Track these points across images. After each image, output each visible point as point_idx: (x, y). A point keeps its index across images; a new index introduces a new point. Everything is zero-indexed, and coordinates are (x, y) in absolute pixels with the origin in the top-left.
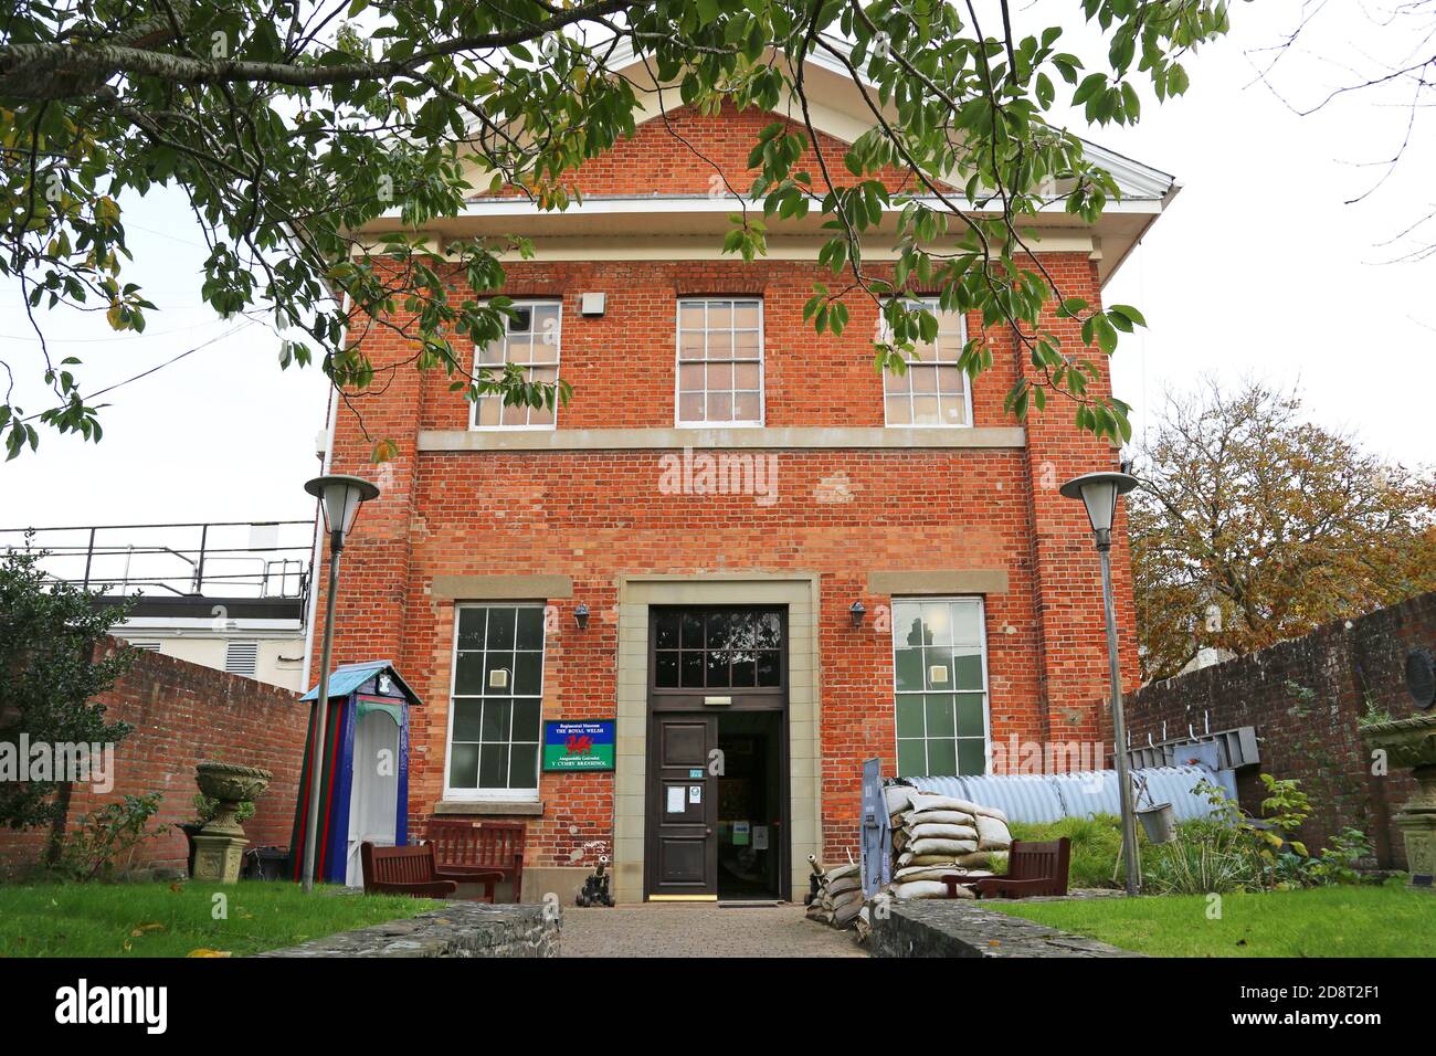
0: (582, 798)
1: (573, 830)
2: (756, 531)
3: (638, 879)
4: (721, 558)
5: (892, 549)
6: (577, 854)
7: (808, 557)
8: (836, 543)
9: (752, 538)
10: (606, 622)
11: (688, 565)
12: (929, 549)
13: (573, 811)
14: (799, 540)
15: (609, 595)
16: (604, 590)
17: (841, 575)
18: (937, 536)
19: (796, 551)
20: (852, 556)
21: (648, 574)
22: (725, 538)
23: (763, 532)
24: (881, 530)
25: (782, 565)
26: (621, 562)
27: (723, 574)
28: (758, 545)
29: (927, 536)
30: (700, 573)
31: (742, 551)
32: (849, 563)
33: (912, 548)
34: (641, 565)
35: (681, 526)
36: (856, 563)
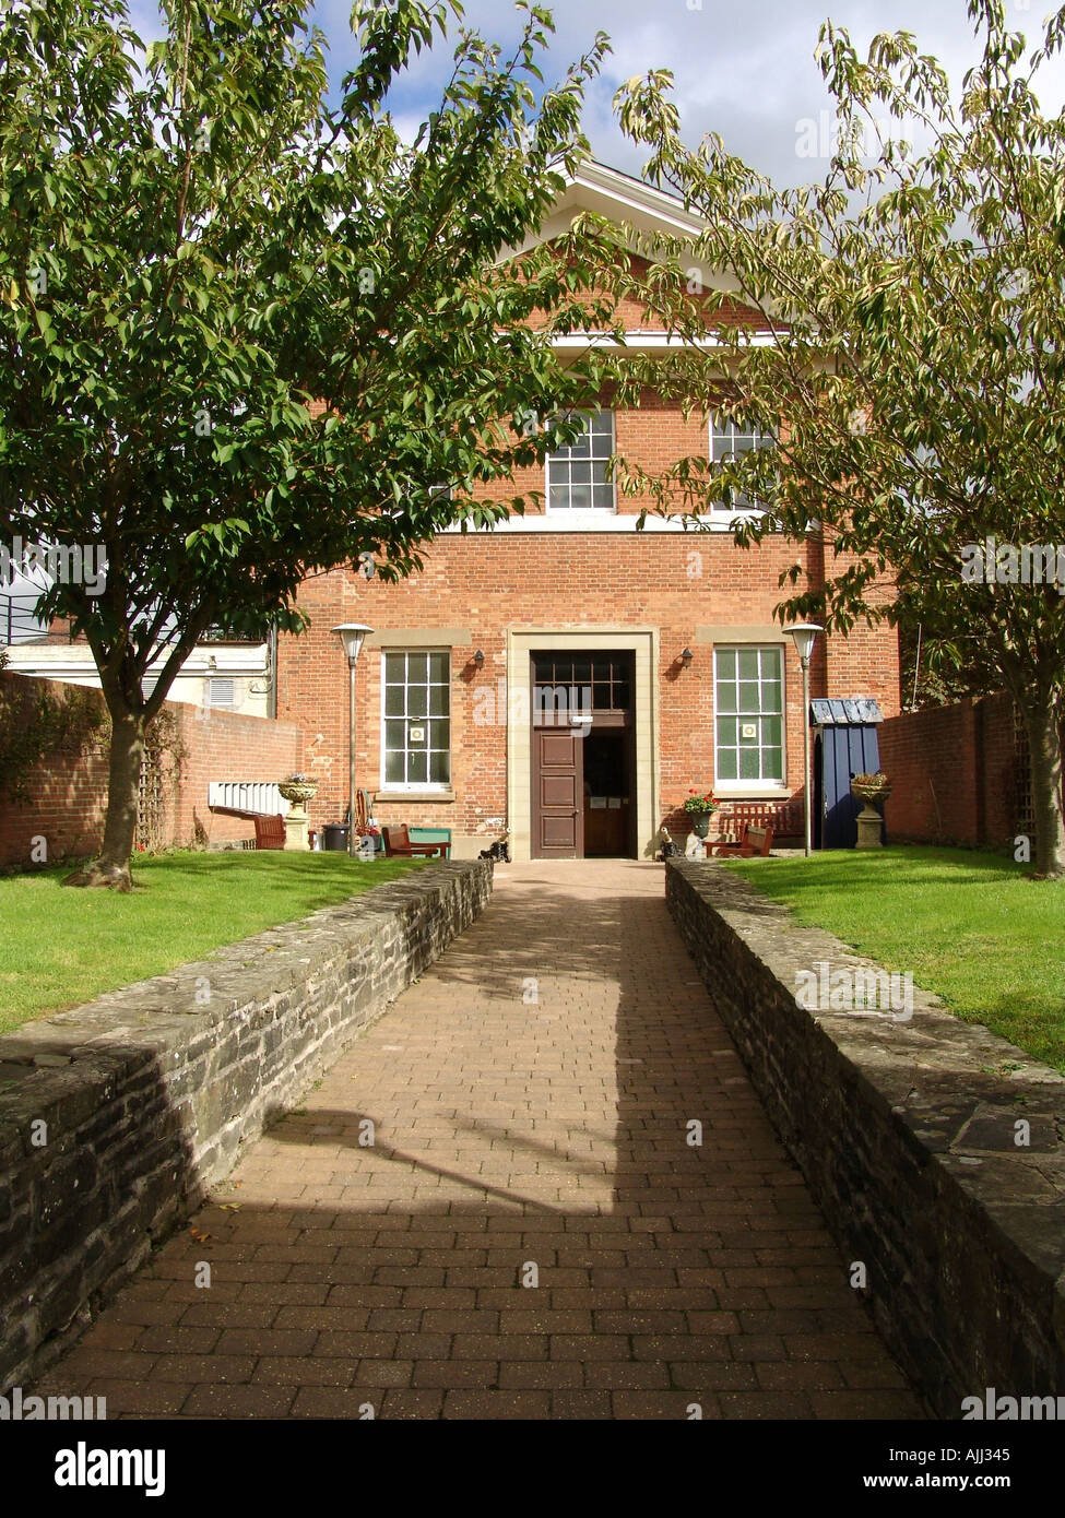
0: (482, 788)
1: (478, 810)
2: (610, 595)
3: (527, 844)
4: (584, 615)
5: (715, 609)
6: (481, 828)
7: (651, 615)
8: (671, 605)
9: (607, 601)
10: (498, 662)
11: (559, 620)
12: (744, 609)
13: (478, 798)
14: (644, 602)
15: (499, 643)
16: (496, 639)
17: (675, 628)
18: (750, 599)
19: (641, 610)
20: (683, 615)
21: (528, 627)
22: (586, 601)
23: (615, 596)
24: (706, 594)
25: (630, 620)
26: (507, 618)
27: (585, 627)
28: (612, 605)
29: (742, 599)
30: (568, 626)
31: (600, 610)
32: (681, 619)
33: (730, 609)
34: (523, 620)
35: (552, 591)
36: (687, 619)
